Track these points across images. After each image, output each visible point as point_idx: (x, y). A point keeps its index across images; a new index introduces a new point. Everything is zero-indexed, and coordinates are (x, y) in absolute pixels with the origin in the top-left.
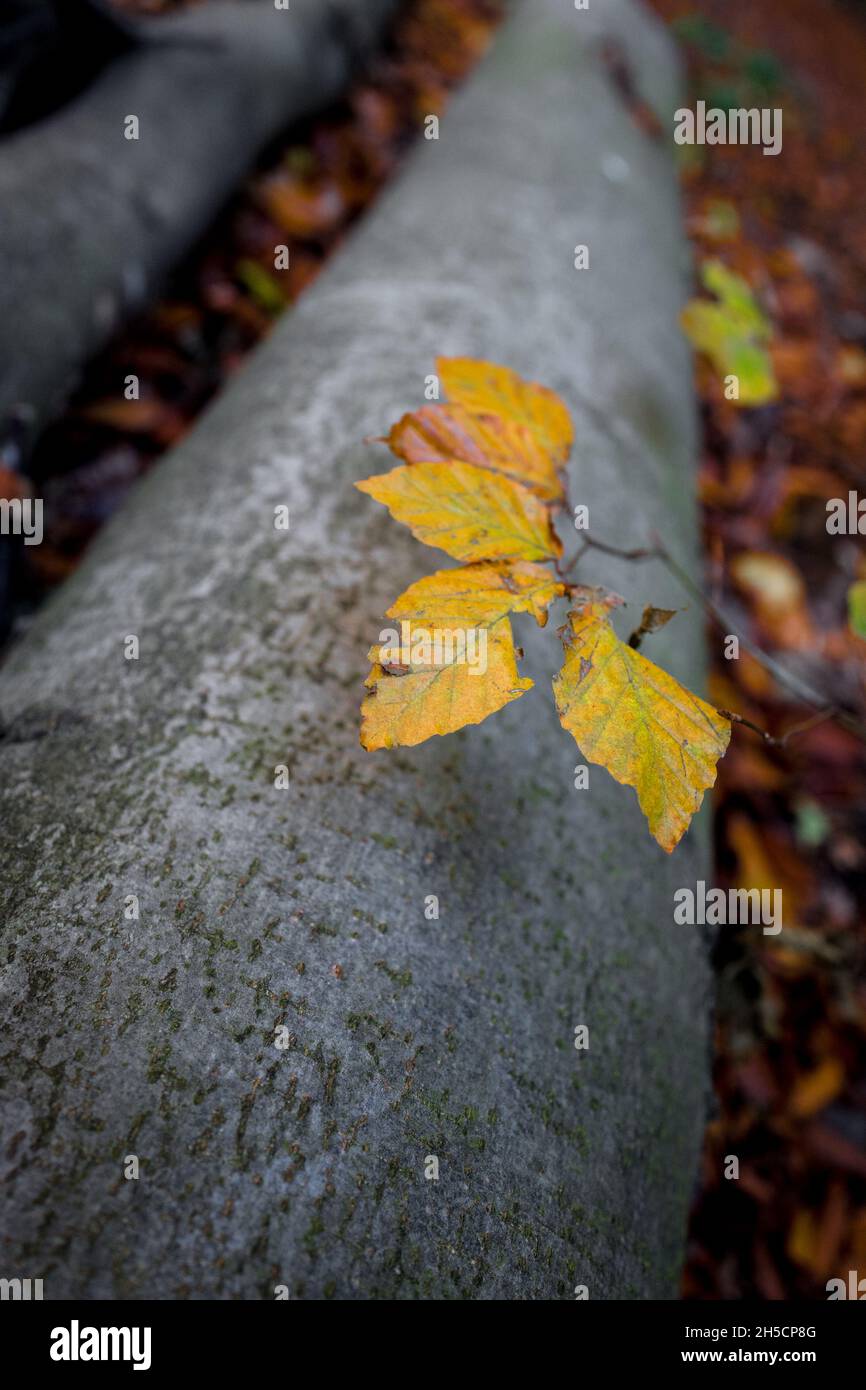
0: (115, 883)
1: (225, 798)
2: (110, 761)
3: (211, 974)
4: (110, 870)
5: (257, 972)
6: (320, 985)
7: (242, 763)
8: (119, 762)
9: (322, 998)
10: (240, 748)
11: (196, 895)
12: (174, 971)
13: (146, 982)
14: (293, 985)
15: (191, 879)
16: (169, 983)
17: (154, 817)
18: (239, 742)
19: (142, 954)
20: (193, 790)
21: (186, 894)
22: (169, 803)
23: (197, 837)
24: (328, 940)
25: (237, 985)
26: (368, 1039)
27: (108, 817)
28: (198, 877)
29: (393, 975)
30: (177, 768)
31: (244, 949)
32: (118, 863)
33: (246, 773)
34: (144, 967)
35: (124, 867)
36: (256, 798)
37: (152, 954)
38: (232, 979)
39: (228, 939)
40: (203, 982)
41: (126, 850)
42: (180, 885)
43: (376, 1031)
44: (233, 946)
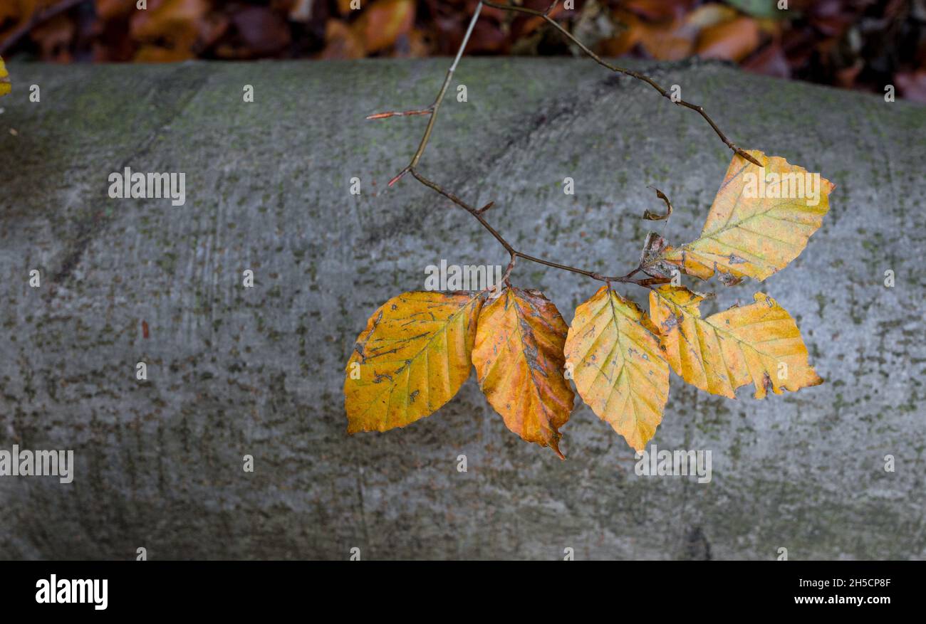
0: (816, 466)
1: (747, 432)
2: (729, 501)
3: (858, 401)
4: (808, 473)
5: (850, 379)
6: (846, 344)
7: (718, 431)
8: (730, 497)
9: (852, 341)
10: (707, 436)
11: (814, 425)
12: (861, 419)
13: (869, 430)
14: (852, 357)
15: (805, 430)
16: (868, 419)
17: (769, 464)
18: (701, 438)
19: (855, 438)
20: (744, 451)
21: (816, 430)
22: (757, 460)
23: (778, 437)
24: (820, 347)
25: (860, 386)
26: (862, 311)
27: (770, 486)
28: (804, 427)
29: (822, 307)
30: (729, 464)
31: (838, 389)
32: (803, 470)
33: (726, 426)
34: (862, 434)
35: (804, 466)
36: (743, 415)
37: (854, 433)
38: (858, 390)
39: (835, 400)
40: (864, 403)
41: (793, 469)
42: (811, 435)
43: (856, 308)
44: (839, 396)
